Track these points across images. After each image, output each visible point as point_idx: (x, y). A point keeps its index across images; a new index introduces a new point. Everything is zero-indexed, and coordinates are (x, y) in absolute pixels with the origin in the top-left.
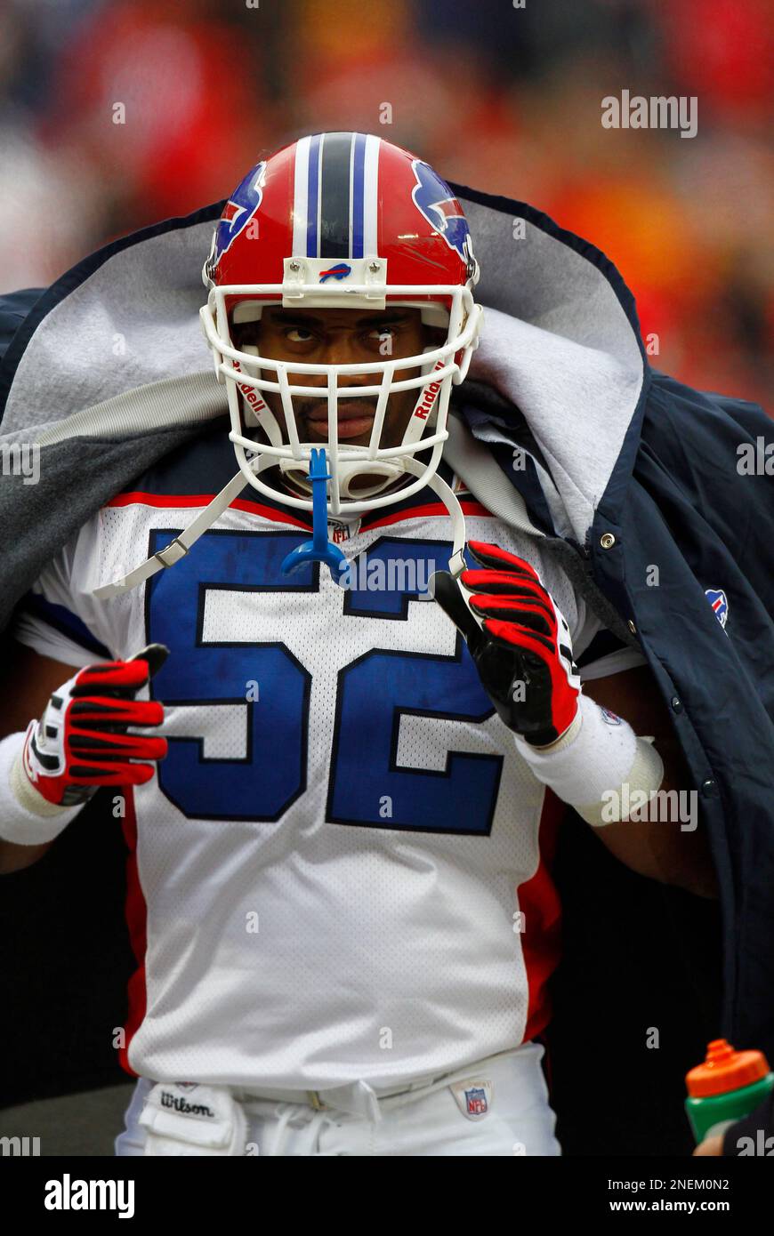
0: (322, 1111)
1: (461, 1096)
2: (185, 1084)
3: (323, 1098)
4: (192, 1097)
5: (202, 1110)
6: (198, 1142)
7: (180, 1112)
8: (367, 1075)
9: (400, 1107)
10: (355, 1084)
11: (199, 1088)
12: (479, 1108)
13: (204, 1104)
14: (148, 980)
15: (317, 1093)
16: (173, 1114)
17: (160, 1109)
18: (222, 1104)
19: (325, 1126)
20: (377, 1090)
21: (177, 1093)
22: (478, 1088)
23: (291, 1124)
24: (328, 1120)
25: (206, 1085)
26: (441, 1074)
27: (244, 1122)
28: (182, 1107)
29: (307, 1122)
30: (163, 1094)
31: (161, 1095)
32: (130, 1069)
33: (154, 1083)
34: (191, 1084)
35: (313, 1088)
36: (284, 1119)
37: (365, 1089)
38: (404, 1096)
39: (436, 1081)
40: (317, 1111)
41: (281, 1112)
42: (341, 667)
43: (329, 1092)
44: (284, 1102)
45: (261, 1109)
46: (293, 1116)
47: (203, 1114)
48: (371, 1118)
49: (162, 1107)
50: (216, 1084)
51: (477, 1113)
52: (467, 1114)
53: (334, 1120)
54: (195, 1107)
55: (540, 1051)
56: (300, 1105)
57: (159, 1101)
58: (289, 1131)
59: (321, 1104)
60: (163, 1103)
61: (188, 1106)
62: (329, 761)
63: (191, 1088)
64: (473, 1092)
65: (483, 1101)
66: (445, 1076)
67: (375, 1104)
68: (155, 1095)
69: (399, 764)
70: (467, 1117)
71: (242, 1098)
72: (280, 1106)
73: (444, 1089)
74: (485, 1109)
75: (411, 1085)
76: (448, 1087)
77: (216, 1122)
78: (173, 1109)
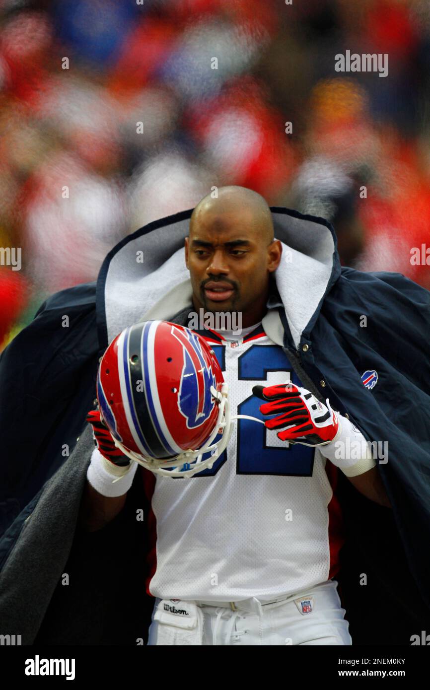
0: (236, 611)
1: (300, 605)
2: (174, 600)
3: (236, 605)
4: (178, 606)
5: (183, 612)
6: (182, 627)
7: (173, 613)
8: (257, 594)
9: (272, 609)
10: (251, 598)
11: (181, 602)
12: (308, 610)
13: (184, 609)
14: (157, 554)
15: (234, 603)
16: (169, 613)
17: (163, 612)
18: (192, 609)
19: (238, 618)
20: (261, 601)
21: (171, 604)
22: (307, 601)
23: (222, 618)
24: (239, 616)
25: (184, 601)
26: (290, 595)
27: (202, 616)
28: (173, 610)
29: (230, 617)
30: (165, 605)
31: (163, 605)
32: (151, 594)
33: (161, 600)
34: (177, 600)
35: (232, 601)
36: (219, 615)
37: (256, 601)
38: (274, 604)
39: (288, 598)
40: (234, 611)
41: (218, 612)
42: (239, 404)
43: (239, 602)
44: (219, 607)
45: (209, 611)
46: (223, 614)
47: (183, 614)
48: (258, 614)
49: (164, 611)
50: (188, 600)
51: (307, 612)
52: (302, 612)
53: (242, 615)
54: (179, 611)
55: (336, 584)
56: (226, 608)
57: (163, 608)
58: (222, 621)
59: (236, 608)
60: (165, 609)
61: (176, 611)
62: (236, 446)
63: (177, 602)
64: (304, 602)
65: (310, 607)
66: (292, 596)
67: (260, 608)
68: (161, 606)
69: (268, 445)
70: (302, 614)
71: (201, 606)
72: (217, 609)
73: (292, 601)
74: (310, 610)
75: (276, 600)
76: (294, 601)
77: (189, 617)
78: (169, 612)
